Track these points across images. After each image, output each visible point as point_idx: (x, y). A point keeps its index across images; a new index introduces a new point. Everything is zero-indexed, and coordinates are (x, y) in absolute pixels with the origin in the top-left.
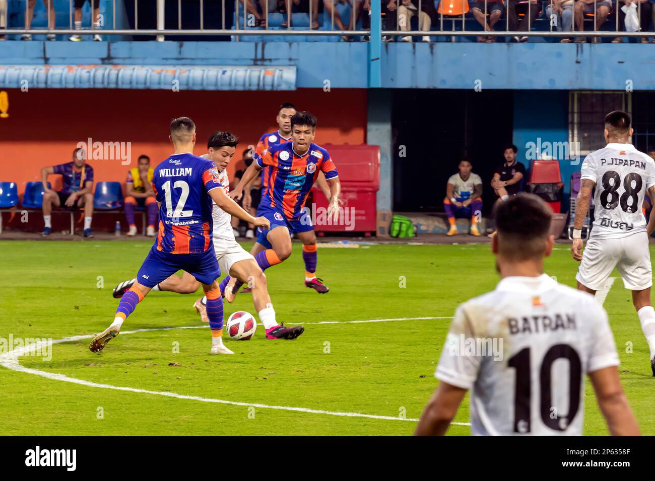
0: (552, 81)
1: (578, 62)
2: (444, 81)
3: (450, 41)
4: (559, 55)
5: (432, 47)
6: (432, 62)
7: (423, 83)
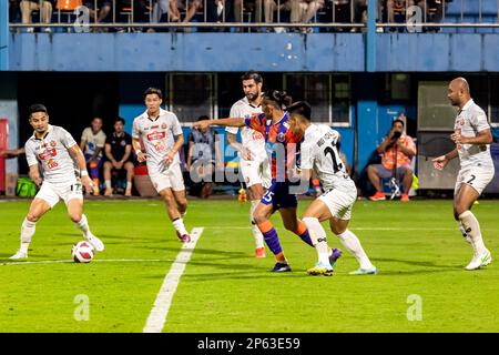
0: (151, 65)
1: (173, 49)
2: (61, 65)
3: (66, 31)
4: (157, 43)
5: (51, 36)
6: (52, 49)
7: (44, 67)
